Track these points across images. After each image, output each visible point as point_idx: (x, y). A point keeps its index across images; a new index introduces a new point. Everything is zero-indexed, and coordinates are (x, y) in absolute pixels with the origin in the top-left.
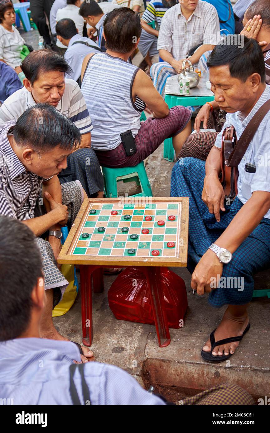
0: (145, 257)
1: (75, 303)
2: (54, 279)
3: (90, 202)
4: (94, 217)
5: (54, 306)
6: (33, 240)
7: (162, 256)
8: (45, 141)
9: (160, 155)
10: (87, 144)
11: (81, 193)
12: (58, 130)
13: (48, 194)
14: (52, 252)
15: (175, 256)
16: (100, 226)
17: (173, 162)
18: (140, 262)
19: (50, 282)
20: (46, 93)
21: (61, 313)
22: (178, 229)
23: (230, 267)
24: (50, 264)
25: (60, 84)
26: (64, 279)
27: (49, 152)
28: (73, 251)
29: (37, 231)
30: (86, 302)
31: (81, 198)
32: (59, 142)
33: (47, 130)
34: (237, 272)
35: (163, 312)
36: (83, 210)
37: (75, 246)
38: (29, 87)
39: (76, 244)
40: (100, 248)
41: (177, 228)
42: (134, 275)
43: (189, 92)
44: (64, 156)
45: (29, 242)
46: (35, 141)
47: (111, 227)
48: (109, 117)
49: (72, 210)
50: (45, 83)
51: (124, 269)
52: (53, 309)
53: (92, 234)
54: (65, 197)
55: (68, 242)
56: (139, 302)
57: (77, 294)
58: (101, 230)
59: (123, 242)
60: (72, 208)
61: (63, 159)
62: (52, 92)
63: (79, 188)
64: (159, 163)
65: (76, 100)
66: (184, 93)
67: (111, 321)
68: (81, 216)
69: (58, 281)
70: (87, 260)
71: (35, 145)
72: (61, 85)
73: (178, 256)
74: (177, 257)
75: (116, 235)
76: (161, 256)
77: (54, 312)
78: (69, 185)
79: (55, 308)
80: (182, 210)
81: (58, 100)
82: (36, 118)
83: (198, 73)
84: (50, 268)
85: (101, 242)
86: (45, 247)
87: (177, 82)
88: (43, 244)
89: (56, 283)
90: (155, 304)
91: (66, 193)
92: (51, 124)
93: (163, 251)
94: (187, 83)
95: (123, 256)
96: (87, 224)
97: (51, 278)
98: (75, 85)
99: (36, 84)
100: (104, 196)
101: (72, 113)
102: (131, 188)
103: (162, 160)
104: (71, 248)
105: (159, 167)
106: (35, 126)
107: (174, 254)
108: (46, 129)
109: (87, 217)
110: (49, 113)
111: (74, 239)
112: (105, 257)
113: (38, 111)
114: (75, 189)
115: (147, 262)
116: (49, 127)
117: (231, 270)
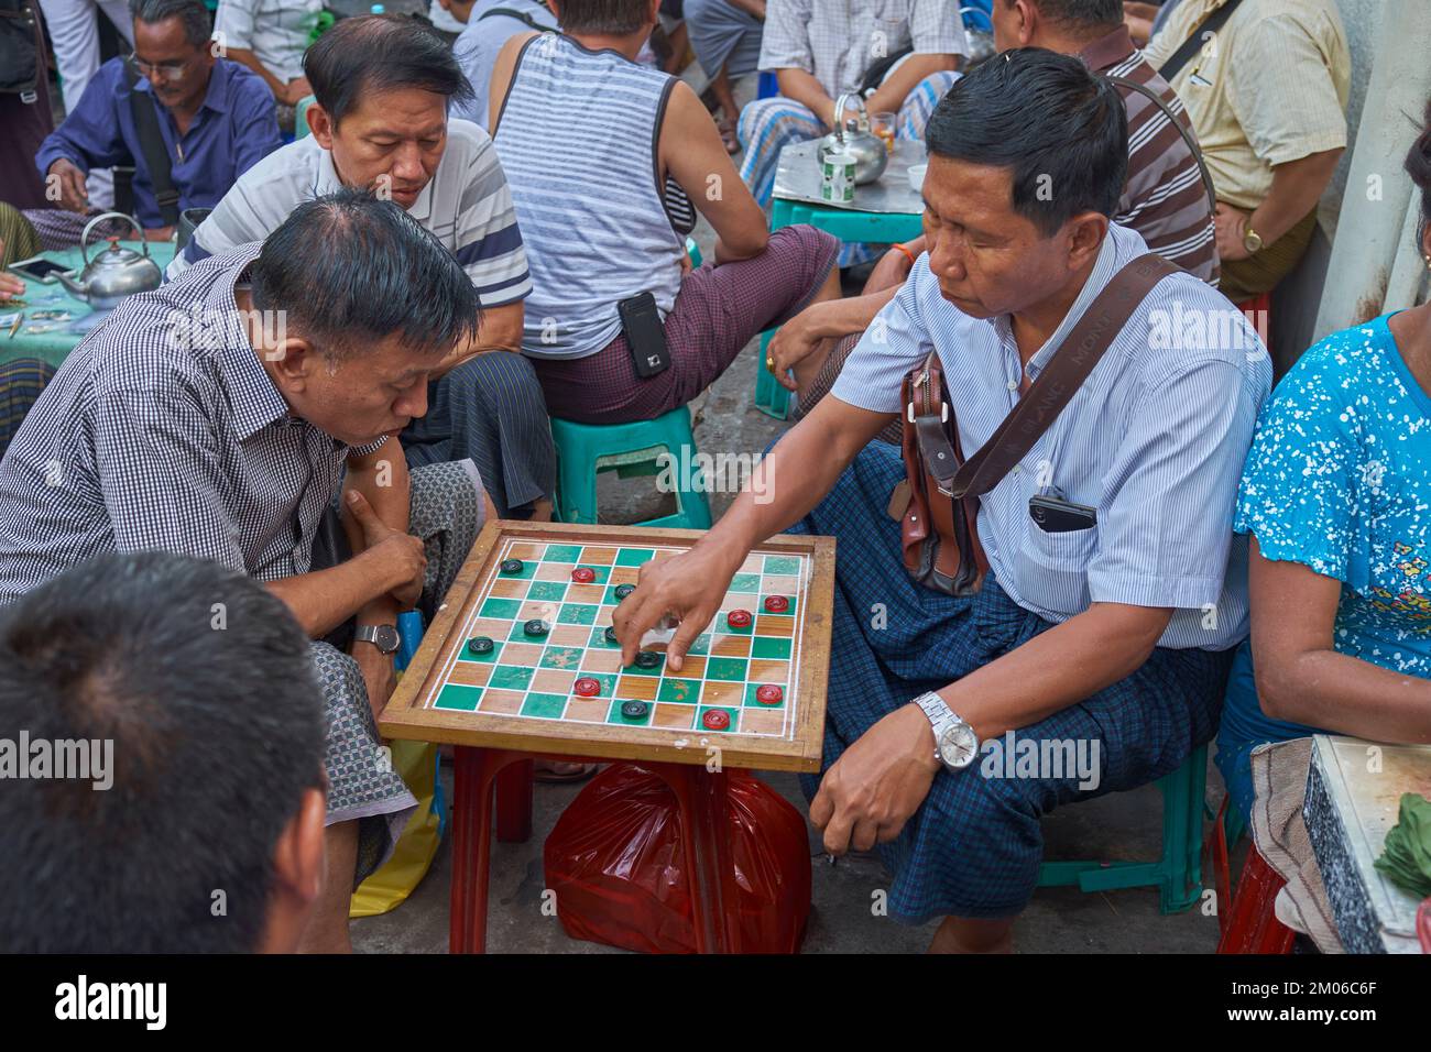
0: (680, 732)
1: (432, 871)
2: (367, 787)
3: (505, 533)
4: (516, 584)
5: (358, 880)
6: (298, 652)
7: (738, 732)
8: (349, 314)
9: (745, 394)
10: (509, 340)
11: (477, 502)
12: (398, 281)
13: (360, 499)
14: (364, 694)
15: (783, 735)
16: (532, 617)
17: (786, 420)
18: (661, 747)
19: (351, 796)
20: (378, 160)
21: (381, 906)
22: (796, 643)
23: (969, 786)
24: (355, 734)
25: (428, 134)
26: (399, 789)
27: (363, 354)
28: (435, 695)
29: (315, 618)
30: (469, 874)
31: (474, 519)
32: (400, 322)
33: (359, 278)
34: (991, 805)
35: (730, 920)
36: (478, 558)
37: (442, 680)
38: (325, 133)
39: (447, 671)
40: (528, 691)
41: (793, 638)
42: (637, 788)
43: (851, 196)
44: (418, 375)
45: (284, 660)
46: (319, 312)
47: (571, 621)
48: (583, 238)
49: (441, 558)
50: (377, 124)
51: (604, 767)
52: (354, 890)
53: (504, 641)
54: (421, 512)
55: (420, 664)
56: (648, 882)
57: (437, 845)
58: (535, 632)
59: (609, 677)
60: (442, 550)
61: (411, 381)
62: (400, 158)
63: (471, 486)
64: (739, 422)
65: (480, 193)
66: (836, 199)
67: (548, 941)
68: (471, 579)
69: (380, 795)
70: (481, 729)
71: (316, 329)
72: (432, 137)
73: (792, 734)
74: (787, 736)
75: (586, 649)
76: (735, 730)
77: (356, 898)
78: (438, 475)
79: (361, 887)
80: (813, 580)
81: (419, 184)
82: (328, 237)
83: (883, 137)
84: (355, 751)
85: (532, 670)
86: (342, 677)
87: (816, 161)
88: (334, 665)
89: (371, 802)
90: (703, 894)
91: (425, 500)
92: (377, 259)
93: (741, 714)
94: (848, 167)
95: (606, 723)
96: (491, 608)
97: (356, 784)
98: (481, 143)
99: (349, 127)
100: (554, 519)
101: (464, 234)
102: (643, 498)
103: (749, 410)
104: (428, 685)
105: (738, 435)
106: (322, 260)
107: (777, 726)
108: (356, 275)
109: (490, 583)
110: (374, 223)
111: (442, 656)
112: (543, 722)
113: (336, 213)
114: (458, 489)
115: (684, 748)
116: (370, 267)
117: (973, 795)
